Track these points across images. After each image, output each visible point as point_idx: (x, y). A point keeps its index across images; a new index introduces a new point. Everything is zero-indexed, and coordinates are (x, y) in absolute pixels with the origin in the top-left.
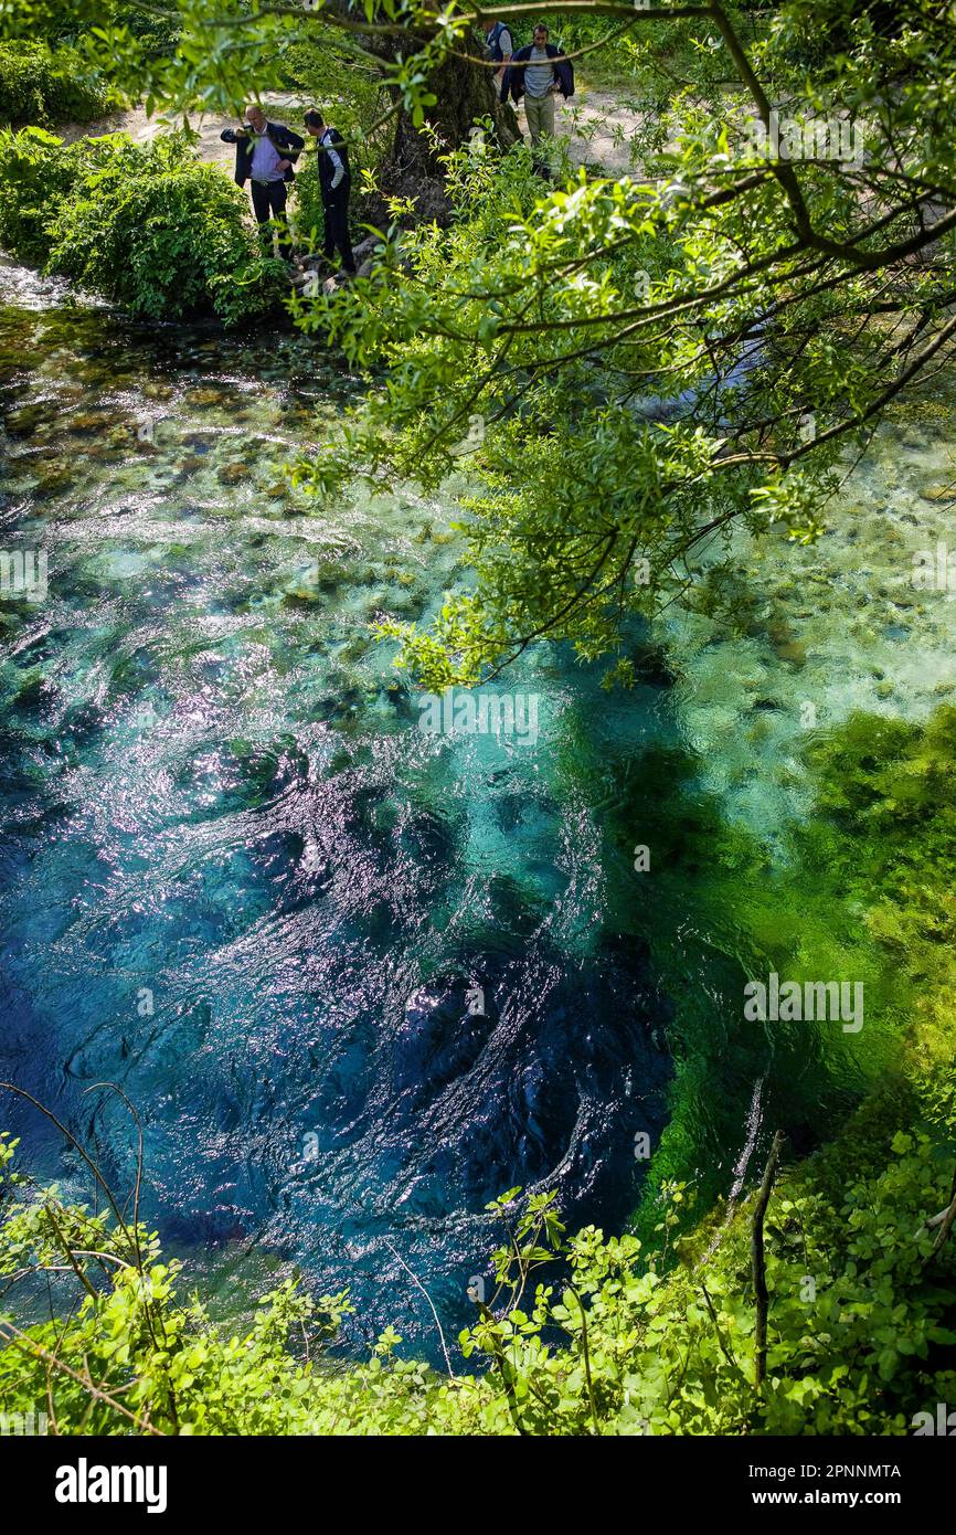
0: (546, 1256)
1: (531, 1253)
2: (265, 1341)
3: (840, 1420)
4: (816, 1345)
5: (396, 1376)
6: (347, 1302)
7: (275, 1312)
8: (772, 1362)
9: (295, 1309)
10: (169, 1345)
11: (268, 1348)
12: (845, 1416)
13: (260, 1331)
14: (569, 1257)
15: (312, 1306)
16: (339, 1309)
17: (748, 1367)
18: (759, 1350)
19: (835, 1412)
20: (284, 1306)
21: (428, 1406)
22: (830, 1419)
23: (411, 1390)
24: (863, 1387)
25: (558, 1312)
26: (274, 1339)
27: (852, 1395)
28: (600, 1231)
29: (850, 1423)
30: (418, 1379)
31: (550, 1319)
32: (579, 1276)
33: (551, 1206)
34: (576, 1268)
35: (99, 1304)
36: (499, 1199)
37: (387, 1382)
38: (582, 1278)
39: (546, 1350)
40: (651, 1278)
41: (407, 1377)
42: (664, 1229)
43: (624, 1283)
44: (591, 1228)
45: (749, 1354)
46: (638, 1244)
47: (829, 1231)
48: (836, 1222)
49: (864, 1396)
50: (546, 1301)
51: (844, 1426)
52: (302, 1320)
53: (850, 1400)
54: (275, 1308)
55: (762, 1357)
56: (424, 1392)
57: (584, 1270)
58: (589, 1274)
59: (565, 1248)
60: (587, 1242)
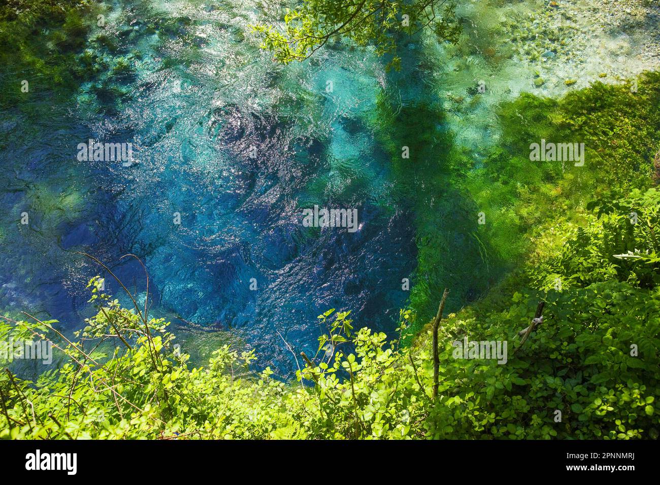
0: (343, 340)
1: (336, 338)
2: (214, 371)
3: (466, 415)
4: (461, 383)
5: (270, 388)
6: (254, 355)
7: (219, 358)
8: (441, 389)
9: (229, 358)
10: (164, 370)
11: (215, 373)
12: (468, 413)
13: (212, 366)
14: (354, 341)
15: (236, 356)
16: (250, 358)
17: (429, 391)
18: (434, 384)
19: (464, 411)
20: (224, 356)
21: (283, 401)
22: (461, 414)
23: (276, 394)
24: (478, 401)
25: (345, 364)
26: (218, 370)
27: (472, 404)
28: (370, 330)
29: (470, 416)
30: (279, 390)
31: (341, 367)
32: (358, 349)
33: (347, 318)
34: (357, 346)
35: (132, 352)
36: (324, 314)
37: (266, 390)
38: (359, 350)
39: (338, 380)
40: (389, 351)
41: (275, 388)
42: (400, 330)
43: (377, 353)
44: (366, 328)
45: (430, 385)
46: (385, 336)
47: (477, 334)
48: (481, 331)
49: (478, 405)
50: (340, 359)
51: (467, 417)
52: (232, 362)
53: (471, 406)
54: (219, 357)
55: (436, 387)
56: (282, 395)
57: (361, 346)
58: (363, 348)
59: (353, 337)
60: (363, 335)
